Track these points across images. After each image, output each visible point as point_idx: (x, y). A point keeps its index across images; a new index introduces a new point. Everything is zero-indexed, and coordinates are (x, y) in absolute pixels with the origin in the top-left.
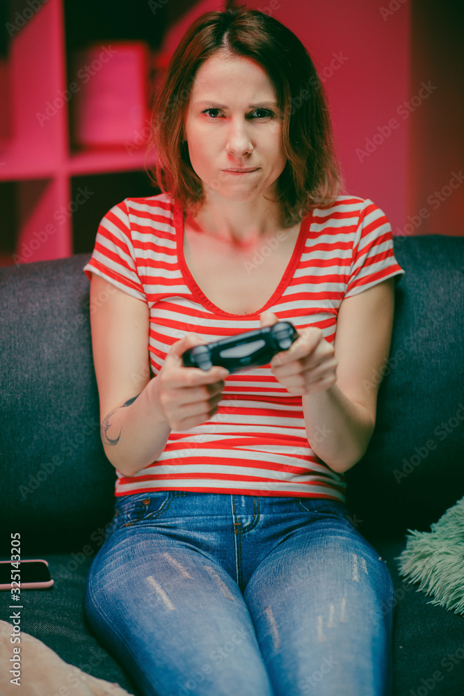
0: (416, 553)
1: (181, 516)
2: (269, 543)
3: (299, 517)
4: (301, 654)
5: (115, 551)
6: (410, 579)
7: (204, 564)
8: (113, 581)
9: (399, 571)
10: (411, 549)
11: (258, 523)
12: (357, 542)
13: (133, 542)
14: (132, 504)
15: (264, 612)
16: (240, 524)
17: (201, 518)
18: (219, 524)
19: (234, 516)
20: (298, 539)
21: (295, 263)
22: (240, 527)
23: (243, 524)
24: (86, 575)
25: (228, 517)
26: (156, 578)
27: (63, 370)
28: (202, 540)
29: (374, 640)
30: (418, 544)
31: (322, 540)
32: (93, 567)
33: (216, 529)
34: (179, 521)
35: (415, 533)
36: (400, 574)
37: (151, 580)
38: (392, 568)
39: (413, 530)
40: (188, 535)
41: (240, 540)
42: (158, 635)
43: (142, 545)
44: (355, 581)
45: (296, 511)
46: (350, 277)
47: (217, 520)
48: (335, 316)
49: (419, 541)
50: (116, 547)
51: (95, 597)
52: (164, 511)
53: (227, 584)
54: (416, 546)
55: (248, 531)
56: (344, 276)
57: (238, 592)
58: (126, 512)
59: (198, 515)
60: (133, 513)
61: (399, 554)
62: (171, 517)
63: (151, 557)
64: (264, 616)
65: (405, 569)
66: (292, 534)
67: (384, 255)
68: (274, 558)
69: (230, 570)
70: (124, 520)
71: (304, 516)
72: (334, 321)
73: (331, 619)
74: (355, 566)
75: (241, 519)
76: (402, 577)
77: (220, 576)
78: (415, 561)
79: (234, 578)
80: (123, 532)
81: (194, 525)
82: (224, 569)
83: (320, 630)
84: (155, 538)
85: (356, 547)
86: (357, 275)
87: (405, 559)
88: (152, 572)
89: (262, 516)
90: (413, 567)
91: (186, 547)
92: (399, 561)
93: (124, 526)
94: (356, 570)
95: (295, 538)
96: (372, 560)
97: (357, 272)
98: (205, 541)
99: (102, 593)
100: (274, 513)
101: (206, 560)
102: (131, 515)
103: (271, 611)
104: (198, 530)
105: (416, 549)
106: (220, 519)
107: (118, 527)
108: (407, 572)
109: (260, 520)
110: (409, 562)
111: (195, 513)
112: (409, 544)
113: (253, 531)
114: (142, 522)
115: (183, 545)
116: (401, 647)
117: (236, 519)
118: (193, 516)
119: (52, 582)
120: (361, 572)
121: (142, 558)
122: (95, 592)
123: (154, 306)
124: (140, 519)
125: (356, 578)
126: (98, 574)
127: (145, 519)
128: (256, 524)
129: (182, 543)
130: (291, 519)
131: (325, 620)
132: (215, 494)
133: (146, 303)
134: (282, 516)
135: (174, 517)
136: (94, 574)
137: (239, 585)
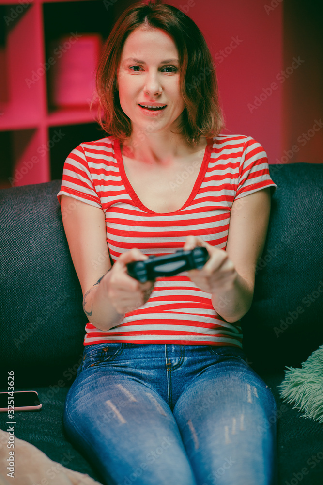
0: (292, 383)
1: (130, 359)
2: (191, 377)
3: (211, 359)
4: (214, 452)
5: (83, 384)
6: (288, 400)
7: (145, 391)
8: (83, 404)
9: (280, 395)
10: (288, 380)
11: (183, 363)
12: (251, 376)
13: (96, 377)
14: (95, 351)
15: (187, 424)
16: (170, 364)
17: (144, 360)
18: (156, 364)
19: (166, 359)
20: (210, 373)
21: (201, 178)
22: (171, 366)
23: (172, 364)
24: (64, 401)
25: (162, 359)
26: (113, 402)
27: (47, 259)
28: (144, 375)
29: (264, 442)
30: (293, 376)
31: (226, 373)
32: (69, 395)
33: (154, 368)
34: (129, 362)
35: (291, 368)
36: (281, 397)
37: (109, 403)
38: (275, 393)
39: (290, 367)
40: (135, 371)
41: (171, 375)
42: (114, 441)
43: (102, 379)
44: (249, 403)
45: (209, 355)
46: (238, 186)
47: (154, 361)
48: (229, 212)
49: (294, 374)
50: (84, 381)
51: (70, 416)
52: (118, 355)
53: (161, 405)
54: (291, 378)
55: (176, 369)
56: (234, 185)
57: (169, 410)
58: (91, 356)
59: (142, 358)
60: (96, 357)
61: (280, 383)
62: (123, 360)
63: (109, 387)
64: (187, 427)
65: (284, 393)
66: (205, 370)
67: (262, 172)
68: (193, 386)
69: (163, 396)
70: (90, 361)
71: (214, 358)
72: (229, 216)
73: (234, 428)
74: (249, 392)
75: (171, 360)
76: (283, 399)
77: (157, 399)
78: (291, 388)
79: (166, 401)
80: (89, 370)
81: (139, 365)
82: (160, 395)
83: (227, 436)
84: (112, 374)
85: (250, 379)
86: (243, 184)
87: (284, 387)
88: (110, 397)
89: (186, 358)
90: (290, 392)
91: (133, 380)
92: (280, 388)
93: (90, 366)
94: (249, 395)
95: (208, 372)
96: (261, 387)
97: (243, 182)
98: (146, 375)
99: (75, 413)
100: (194, 356)
101: (147, 389)
102: (95, 359)
103: (191, 423)
104: (141, 368)
105: (292, 380)
106: (157, 361)
107: (86, 367)
108: (286, 395)
109: (185, 361)
110: (287, 389)
111: (140, 357)
112: (287, 376)
113: (179, 369)
114: (103, 363)
115: (131, 379)
116: (282, 447)
117: (168, 361)
118: (138, 359)
119: (40, 406)
120: (253, 396)
121: (103, 388)
122: (70, 412)
123: (107, 211)
124: (101, 361)
125: (250, 400)
126: (72, 399)
127: (105, 361)
128: (182, 364)
129: (130, 377)
130: (206, 360)
131: (230, 429)
132: (153, 345)
133: (102, 209)
134: (200, 358)
135: (125, 360)
136: (70, 400)
137: (170, 406)
